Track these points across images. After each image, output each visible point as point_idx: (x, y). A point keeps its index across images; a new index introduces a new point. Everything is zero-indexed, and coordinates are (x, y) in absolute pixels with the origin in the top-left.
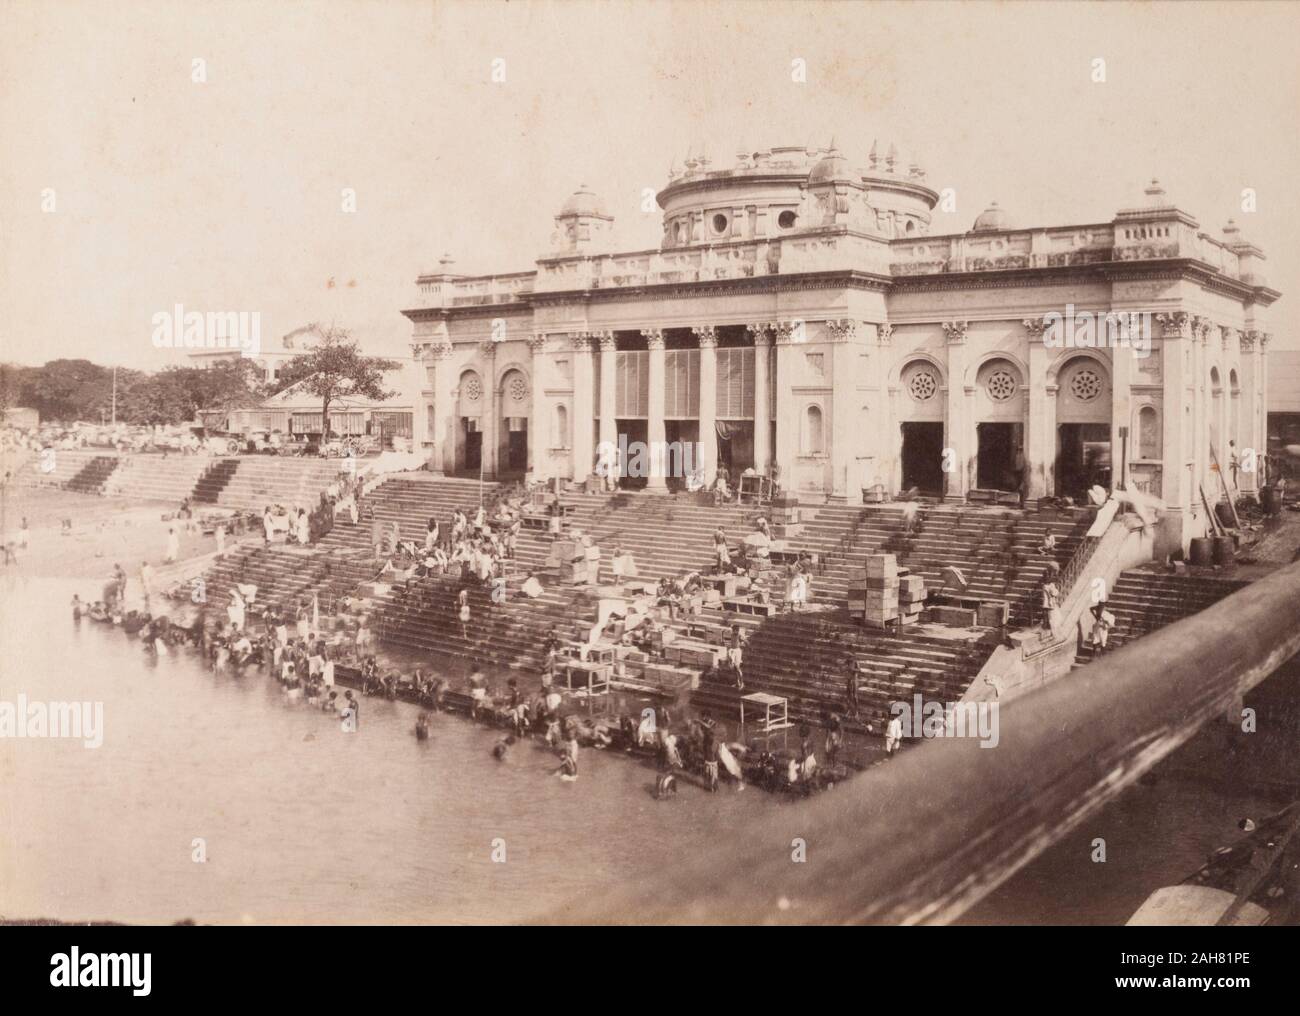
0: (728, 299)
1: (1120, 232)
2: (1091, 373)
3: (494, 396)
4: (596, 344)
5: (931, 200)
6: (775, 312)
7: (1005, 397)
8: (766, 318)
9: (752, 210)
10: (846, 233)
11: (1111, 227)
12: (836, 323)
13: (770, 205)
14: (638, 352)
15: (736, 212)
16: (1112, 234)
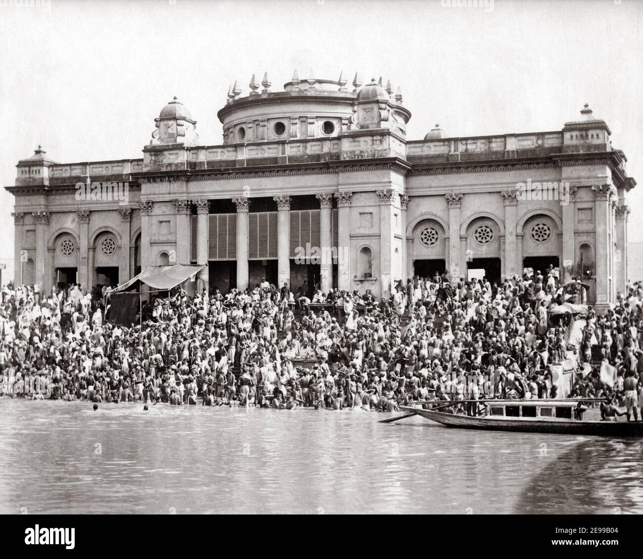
0: (300, 177)
1: (567, 135)
2: (544, 225)
3: (88, 251)
4: (193, 209)
5: (407, 116)
6: (338, 186)
7: (487, 242)
8: (331, 190)
9: (303, 119)
10: (389, 134)
11: (561, 133)
12: (383, 193)
13: (317, 117)
14: (228, 215)
15: (292, 121)
16: (563, 137)
